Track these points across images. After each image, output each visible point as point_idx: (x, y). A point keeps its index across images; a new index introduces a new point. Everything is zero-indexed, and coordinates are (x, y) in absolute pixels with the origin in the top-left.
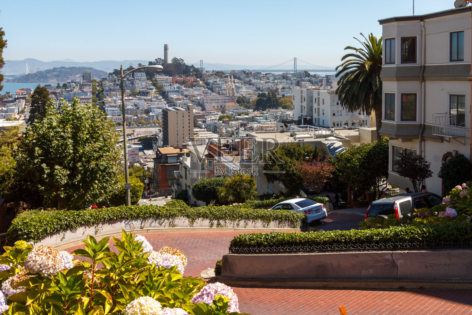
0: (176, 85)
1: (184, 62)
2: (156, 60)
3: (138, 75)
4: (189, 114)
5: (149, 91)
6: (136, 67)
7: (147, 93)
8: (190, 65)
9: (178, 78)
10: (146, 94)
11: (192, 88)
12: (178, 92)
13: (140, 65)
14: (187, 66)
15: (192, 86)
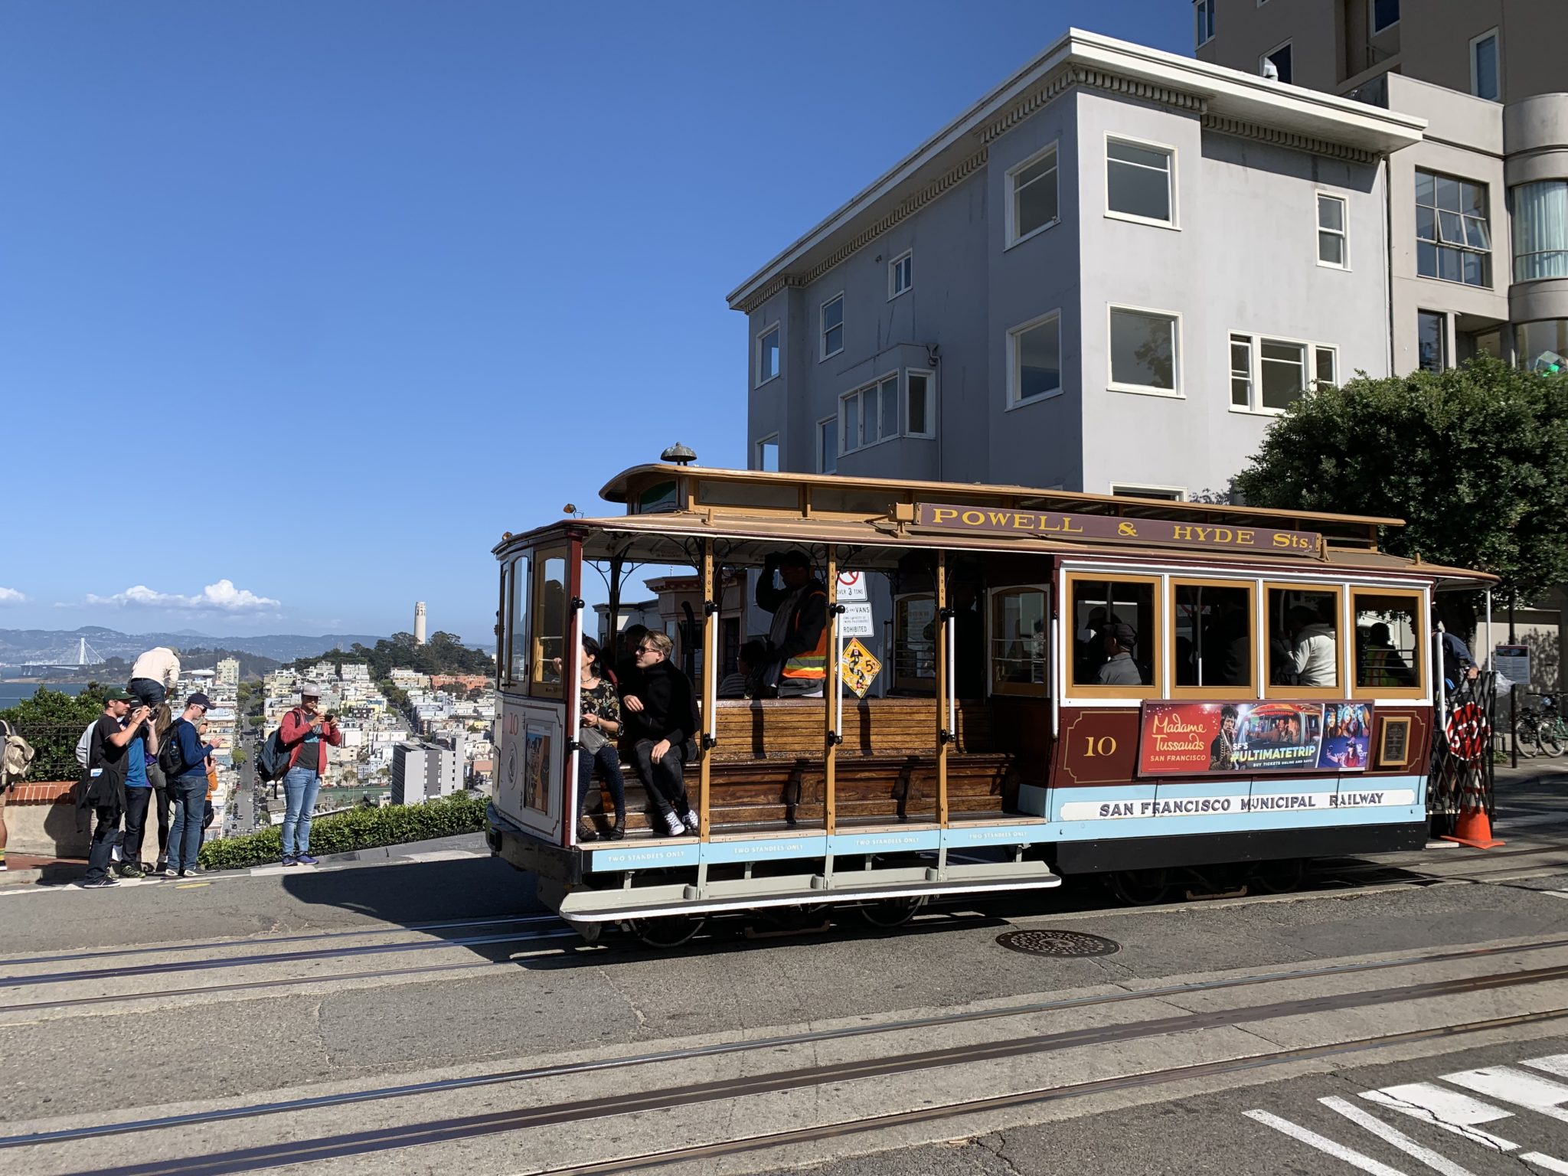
0: (441, 693)
1: (461, 642)
2: (395, 636)
3: (347, 670)
4: (453, 759)
5: (371, 706)
6: (345, 649)
7: (369, 711)
8: (473, 649)
9: (443, 679)
10: (364, 713)
11: (476, 702)
12: (441, 709)
13: (356, 646)
14: (466, 651)
15: (475, 695)
